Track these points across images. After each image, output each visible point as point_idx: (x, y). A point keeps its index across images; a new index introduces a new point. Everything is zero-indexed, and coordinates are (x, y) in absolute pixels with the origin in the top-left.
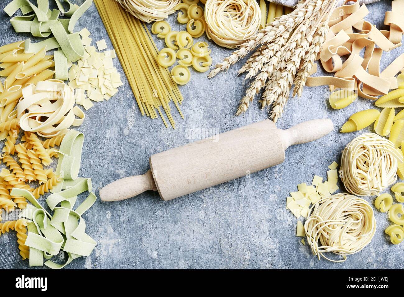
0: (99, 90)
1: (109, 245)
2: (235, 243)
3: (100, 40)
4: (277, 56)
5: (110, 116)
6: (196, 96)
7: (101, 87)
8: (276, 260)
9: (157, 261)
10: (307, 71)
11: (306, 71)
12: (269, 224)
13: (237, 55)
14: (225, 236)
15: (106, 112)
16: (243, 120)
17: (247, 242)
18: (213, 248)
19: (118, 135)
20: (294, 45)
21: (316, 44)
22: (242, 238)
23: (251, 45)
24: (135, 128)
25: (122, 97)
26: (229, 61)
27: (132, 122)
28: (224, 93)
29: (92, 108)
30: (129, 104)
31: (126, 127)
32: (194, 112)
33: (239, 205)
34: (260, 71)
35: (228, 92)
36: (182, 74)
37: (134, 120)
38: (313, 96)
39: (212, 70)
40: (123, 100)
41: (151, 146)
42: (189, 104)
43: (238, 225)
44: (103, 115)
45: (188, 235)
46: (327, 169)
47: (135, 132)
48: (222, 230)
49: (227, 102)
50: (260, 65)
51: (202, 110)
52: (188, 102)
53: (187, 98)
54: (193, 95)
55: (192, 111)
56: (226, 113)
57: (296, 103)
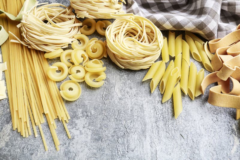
6: (86, 114)
16: (139, 144)
24: (6, 148)
27: (6, 140)
28: (118, 113)
30: (7, 120)
32: (81, 133)
35: (123, 112)
36: (71, 89)
37: (8, 138)
38: (219, 120)
42: (76, 122)
49: (120, 123)
51: (91, 130)
52: (76, 120)
53: (74, 116)
54: (82, 113)
55: (78, 131)
56: (119, 135)
57: (200, 126)
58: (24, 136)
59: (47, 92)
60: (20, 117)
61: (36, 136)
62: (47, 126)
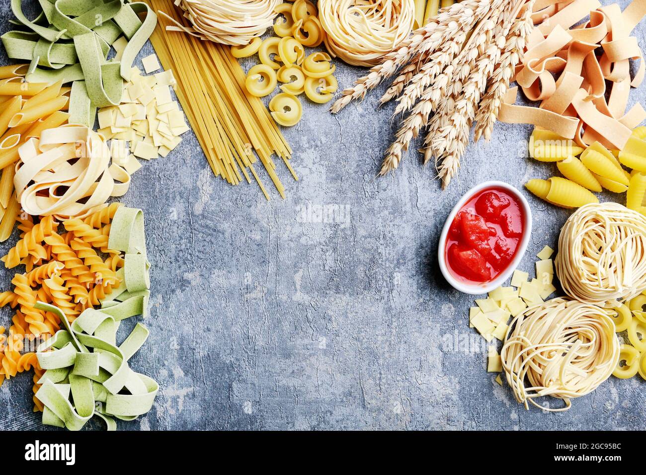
0: (150, 139)
1: (178, 397)
2: (386, 386)
3: (149, 55)
4: (446, 74)
5: (170, 183)
6: (314, 143)
7: (152, 134)
8: (455, 413)
9: (258, 421)
10: (499, 97)
11: (496, 96)
12: (441, 353)
13: (379, 73)
14: (370, 376)
15: (163, 176)
16: (393, 181)
17: (407, 384)
18: (351, 395)
19: (185, 214)
20: (474, 54)
21: (512, 51)
22: (399, 378)
23: (402, 55)
24: (212, 203)
25: (189, 150)
26: (365, 84)
27: (208, 192)
28: (360, 137)
29: (140, 171)
30: (200, 163)
31: (197, 201)
32: (311, 172)
33: (392, 324)
34: (418, 100)
35: (367, 136)
36: (287, 109)
37: (211, 188)
38: (509, 138)
39: (338, 99)
40: (190, 155)
41: (242, 230)
42: (302, 157)
43: (390, 357)
44: (159, 181)
45: (309, 377)
46: (535, 258)
47: (213, 209)
48: (364, 365)
49: (365, 152)
50: (418, 89)
51: (324, 167)
52: (301, 154)
53: (298, 148)
54: (309, 143)
55: (307, 170)
56: (364, 171)
57: (480, 149)
58: (234, 184)
59: (249, 115)
60: (220, 158)
61: (250, 182)
62: (261, 166)
